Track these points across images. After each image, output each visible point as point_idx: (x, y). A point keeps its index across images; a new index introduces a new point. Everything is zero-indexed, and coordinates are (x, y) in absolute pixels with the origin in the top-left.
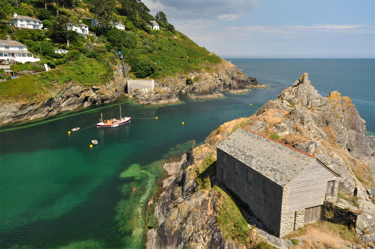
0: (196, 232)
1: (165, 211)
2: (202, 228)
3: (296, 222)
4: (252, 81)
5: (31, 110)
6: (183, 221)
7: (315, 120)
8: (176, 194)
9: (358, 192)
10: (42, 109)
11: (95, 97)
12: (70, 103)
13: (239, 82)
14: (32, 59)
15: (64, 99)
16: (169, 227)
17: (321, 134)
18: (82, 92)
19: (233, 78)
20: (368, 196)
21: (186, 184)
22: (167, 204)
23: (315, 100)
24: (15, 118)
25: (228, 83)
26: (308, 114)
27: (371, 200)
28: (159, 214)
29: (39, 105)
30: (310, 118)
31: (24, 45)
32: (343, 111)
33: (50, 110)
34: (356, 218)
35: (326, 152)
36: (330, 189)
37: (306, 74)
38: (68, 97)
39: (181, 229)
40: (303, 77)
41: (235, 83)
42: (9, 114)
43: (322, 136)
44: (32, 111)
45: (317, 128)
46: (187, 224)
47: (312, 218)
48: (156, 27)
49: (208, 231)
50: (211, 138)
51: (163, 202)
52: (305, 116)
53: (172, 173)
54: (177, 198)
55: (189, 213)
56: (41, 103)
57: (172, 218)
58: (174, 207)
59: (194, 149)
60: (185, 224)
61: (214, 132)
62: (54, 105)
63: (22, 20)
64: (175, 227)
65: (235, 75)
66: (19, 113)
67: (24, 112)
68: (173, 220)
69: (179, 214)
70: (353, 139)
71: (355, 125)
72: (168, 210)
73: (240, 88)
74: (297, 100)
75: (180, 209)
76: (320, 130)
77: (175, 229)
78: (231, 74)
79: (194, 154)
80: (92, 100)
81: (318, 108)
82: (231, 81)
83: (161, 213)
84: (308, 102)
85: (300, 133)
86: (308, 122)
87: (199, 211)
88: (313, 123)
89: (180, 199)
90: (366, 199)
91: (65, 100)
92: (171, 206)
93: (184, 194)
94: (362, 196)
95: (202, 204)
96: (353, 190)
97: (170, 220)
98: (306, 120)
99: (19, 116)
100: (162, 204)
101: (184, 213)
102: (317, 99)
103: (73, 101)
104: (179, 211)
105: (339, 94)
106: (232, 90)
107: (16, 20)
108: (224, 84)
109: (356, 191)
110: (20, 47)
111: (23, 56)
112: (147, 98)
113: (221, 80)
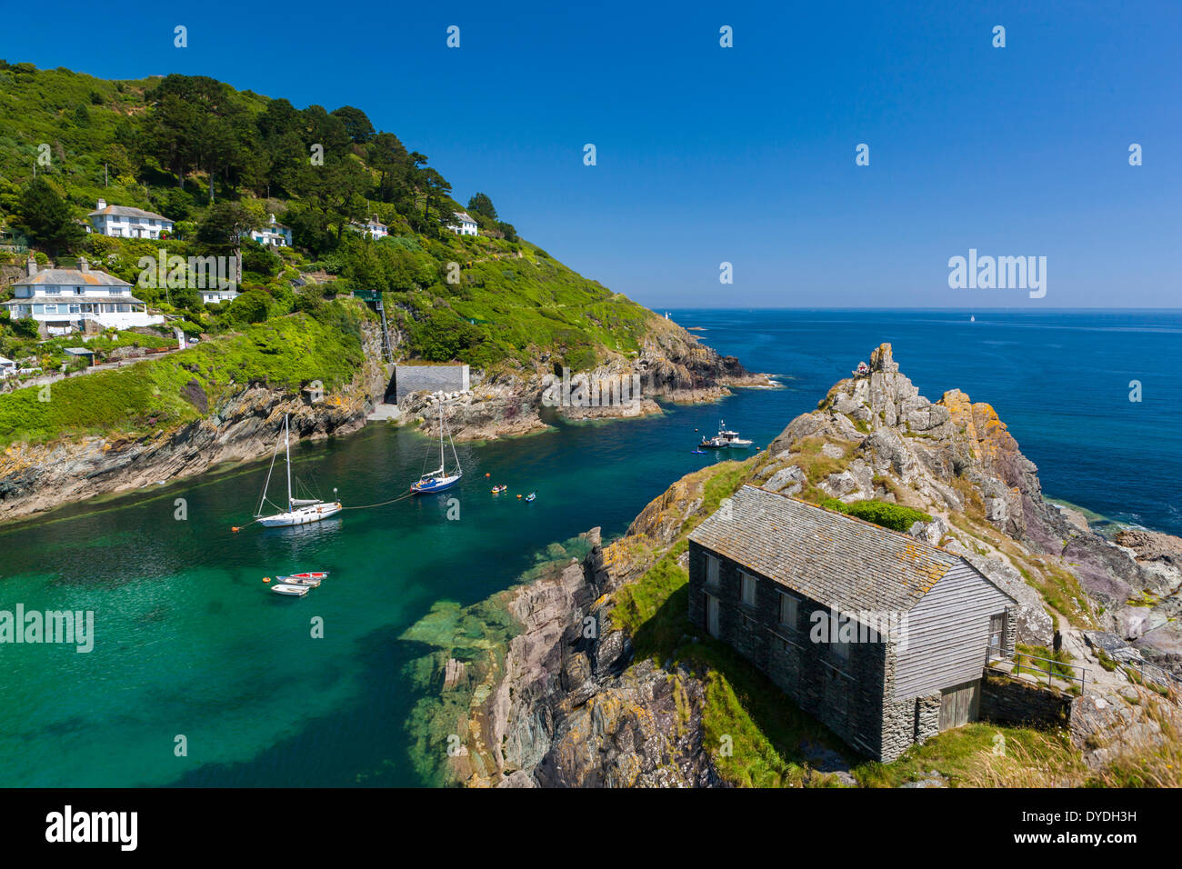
0: (647, 773)
1: (549, 720)
2: (666, 760)
3: (920, 727)
4: (729, 366)
5: (140, 455)
6: (606, 743)
7: (926, 463)
8: (574, 673)
9: (1064, 641)
10: (170, 453)
11: (311, 417)
12: (243, 433)
13: (694, 368)
14: (143, 319)
15: (227, 424)
16: (569, 761)
17: (946, 499)
18: (275, 403)
19: (676, 359)
20: (1090, 649)
21: (602, 643)
22: (554, 701)
23: (917, 413)
24: (97, 479)
25: (665, 371)
26: (908, 449)
27: (1097, 660)
28: (533, 729)
29: (162, 442)
30: (915, 458)
31: (122, 282)
32: (980, 441)
33: (191, 453)
34: (1068, 709)
35: (967, 544)
36: (996, 637)
37: (887, 348)
38: (237, 418)
39: (604, 766)
40: (880, 354)
41: (685, 373)
42: (80, 468)
43: (949, 504)
44: (143, 458)
45: (934, 482)
46: (620, 751)
47: (957, 714)
48: (470, 229)
49: (681, 765)
50: (651, 519)
51: (539, 697)
52: (903, 452)
53: (551, 616)
54: (580, 684)
55: (623, 721)
56: (166, 437)
57: (576, 737)
58: (576, 707)
59: (605, 551)
60: (613, 753)
61: (656, 503)
62: (200, 440)
63: (116, 219)
64: (586, 761)
65: (683, 351)
66: (107, 465)
67: (122, 460)
68: (580, 744)
69: (595, 724)
70: (1019, 511)
71: (1011, 475)
72: (558, 717)
73: (700, 384)
74: (870, 413)
75: (596, 711)
76: (943, 487)
77: (587, 767)
78: (670, 348)
79: (606, 563)
80: (303, 425)
81: (923, 433)
82: (673, 365)
83: (539, 727)
84: (898, 418)
85: (895, 496)
86: (910, 467)
87: (651, 713)
88: (923, 470)
89: (589, 686)
90: (1086, 658)
91: (228, 427)
92: (564, 705)
93: (599, 670)
94: (1075, 652)
95: (656, 696)
96: (1050, 639)
97: (571, 741)
98: (905, 461)
99: (108, 472)
100: (538, 701)
101: (610, 720)
102: (919, 409)
103: (251, 428)
104: (592, 718)
105: (966, 397)
106: (678, 391)
107: (102, 217)
108: (657, 375)
109: (1058, 640)
110: (113, 289)
111: (118, 311)
112: (451, 415)
113: (647, 363)
